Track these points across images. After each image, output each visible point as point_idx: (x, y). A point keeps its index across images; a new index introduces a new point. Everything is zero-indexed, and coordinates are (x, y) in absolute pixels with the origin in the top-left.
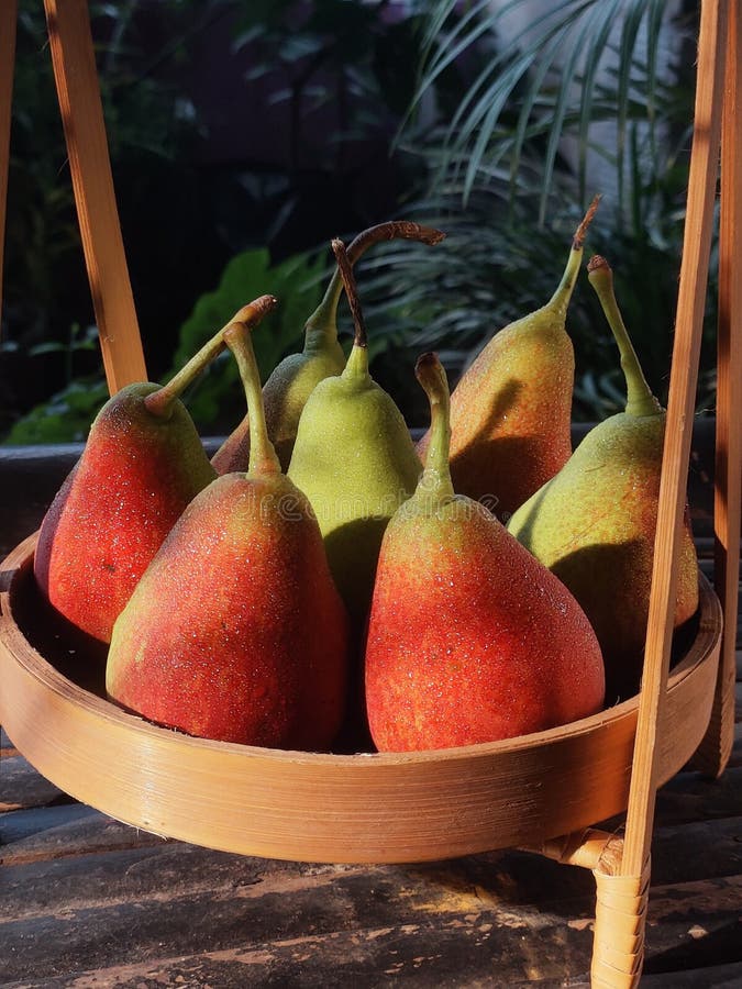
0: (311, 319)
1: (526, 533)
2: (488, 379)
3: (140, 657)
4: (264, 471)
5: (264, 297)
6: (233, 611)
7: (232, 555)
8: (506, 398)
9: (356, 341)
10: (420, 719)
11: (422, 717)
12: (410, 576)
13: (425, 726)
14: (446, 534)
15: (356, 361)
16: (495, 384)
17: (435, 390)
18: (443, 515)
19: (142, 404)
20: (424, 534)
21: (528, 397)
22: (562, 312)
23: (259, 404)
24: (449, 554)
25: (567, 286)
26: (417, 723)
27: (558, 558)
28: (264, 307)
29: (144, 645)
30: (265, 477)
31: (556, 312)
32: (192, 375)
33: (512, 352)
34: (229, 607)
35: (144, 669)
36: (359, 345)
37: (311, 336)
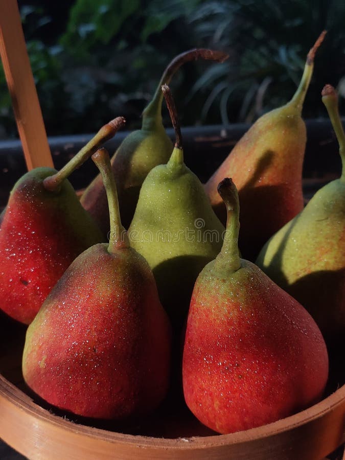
0: (146, 110)
1: (278, 257)
2: (254, 149)
3: (42, 364)
4: (119, 249)
5: (118, 119)
6: (100, 341)
7: (99, 306)
8: (265, 162)
9: (176, 145)
10: (217, 404)
11: (218, 402)
12: (212, 317)
13: (220, 408)
14: (236, 292)
15: (176, 157)
16: (258, 152)
17: (230, 202)
18: (234, 280)
19: (41, 186)
20: (222, 292)
21: (279, 162)
22: (300, 106)
23: (115, 203)
24: (237, 306)
25: (303, 89)
26: (215, 405)
27: (298, 277)
28: (118, 125)
29: (44, 357)
30: (119, 253)
31: (296, 106)
32: (72, 170)
33: (269, 134)
34: (98, 339)
35: (45, 374)
36: (178, 147)
37: (146, 121)
